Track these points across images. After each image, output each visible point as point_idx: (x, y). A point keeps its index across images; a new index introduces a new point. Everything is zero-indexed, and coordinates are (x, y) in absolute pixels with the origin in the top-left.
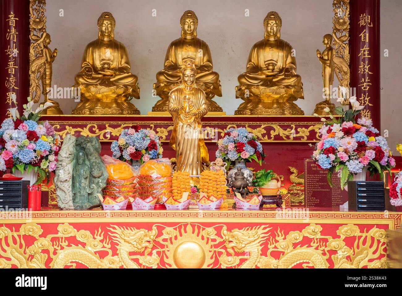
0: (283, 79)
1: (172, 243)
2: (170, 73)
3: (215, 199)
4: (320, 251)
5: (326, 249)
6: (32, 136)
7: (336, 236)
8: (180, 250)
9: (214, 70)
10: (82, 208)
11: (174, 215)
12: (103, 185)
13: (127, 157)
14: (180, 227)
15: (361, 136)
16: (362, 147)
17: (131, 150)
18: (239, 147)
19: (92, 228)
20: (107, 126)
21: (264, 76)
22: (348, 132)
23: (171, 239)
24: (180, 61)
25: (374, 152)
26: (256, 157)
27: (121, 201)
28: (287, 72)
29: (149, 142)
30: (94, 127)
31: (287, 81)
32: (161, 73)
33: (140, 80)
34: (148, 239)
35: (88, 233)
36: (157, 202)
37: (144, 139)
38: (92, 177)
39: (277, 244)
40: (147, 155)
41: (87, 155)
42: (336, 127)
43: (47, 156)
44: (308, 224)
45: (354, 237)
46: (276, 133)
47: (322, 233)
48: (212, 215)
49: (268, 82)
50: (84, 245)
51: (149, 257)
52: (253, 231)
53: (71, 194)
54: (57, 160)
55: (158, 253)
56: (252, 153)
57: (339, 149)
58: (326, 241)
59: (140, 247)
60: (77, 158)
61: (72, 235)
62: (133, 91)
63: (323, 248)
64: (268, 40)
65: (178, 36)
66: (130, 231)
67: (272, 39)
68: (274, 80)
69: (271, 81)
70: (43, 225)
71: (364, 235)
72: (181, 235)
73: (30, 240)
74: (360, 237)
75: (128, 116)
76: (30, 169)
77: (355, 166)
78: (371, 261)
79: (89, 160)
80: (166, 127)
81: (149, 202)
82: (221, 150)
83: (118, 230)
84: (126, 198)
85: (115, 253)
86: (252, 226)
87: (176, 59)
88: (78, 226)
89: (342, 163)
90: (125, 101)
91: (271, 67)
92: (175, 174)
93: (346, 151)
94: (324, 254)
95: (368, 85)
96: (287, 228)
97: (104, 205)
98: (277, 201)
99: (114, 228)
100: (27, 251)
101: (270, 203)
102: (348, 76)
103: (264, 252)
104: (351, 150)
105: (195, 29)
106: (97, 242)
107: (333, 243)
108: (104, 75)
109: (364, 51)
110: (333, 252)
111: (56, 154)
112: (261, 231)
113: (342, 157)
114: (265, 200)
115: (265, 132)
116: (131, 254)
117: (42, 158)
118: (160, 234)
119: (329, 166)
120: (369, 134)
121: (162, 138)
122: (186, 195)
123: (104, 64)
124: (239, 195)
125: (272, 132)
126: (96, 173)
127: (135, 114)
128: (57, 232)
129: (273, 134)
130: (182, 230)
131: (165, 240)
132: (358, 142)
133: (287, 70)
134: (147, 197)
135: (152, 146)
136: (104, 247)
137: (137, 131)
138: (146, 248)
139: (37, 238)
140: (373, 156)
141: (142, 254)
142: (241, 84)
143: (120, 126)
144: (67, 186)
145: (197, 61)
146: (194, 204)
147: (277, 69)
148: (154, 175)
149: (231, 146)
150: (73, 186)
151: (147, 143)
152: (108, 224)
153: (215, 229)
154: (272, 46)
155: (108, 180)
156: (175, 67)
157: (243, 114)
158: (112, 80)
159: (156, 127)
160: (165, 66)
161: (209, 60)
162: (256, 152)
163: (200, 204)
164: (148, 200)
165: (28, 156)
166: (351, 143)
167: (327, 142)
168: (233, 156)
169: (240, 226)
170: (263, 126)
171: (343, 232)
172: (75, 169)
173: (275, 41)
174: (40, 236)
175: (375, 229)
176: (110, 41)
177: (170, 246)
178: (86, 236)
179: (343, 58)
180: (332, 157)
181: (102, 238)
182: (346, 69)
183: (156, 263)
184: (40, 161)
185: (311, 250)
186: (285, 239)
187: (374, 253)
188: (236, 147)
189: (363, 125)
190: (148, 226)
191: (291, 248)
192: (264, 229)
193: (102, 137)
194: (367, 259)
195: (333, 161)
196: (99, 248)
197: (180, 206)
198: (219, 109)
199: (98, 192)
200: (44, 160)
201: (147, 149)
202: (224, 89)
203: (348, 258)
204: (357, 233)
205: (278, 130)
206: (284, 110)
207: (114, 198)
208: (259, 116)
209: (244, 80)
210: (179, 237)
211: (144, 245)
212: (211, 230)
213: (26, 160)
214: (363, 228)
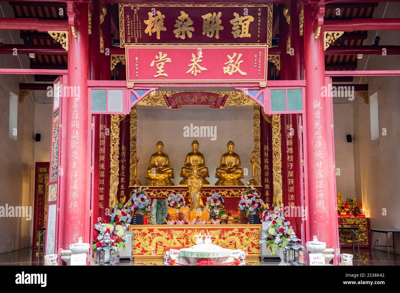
0: (235, 170)
1: (190, 235)
2: (187, 167)
3: (204, 221)
4: (238, 237)
5: (240, 237)
6: (143, 200)
7: (243, 232)
8: (193, 237)
9: (206, 166)
10: (159, 224)
11: (191, 226)
12: (166, 216)
13: (172, 205)
14: (193, 230)
15: (253, 199)
16: (254, 203)
17: (173, 202)
18: (215, 201)
19: (164, 230)
20: (161, 190)
21: (227, 169)
22: (250, 197)
23: (190, 234)
24: (192, 163)
25: (258, 204)
26: (221, 205)
27: (173, 221)
28: (236, 167)
29: (180, 199)
30: (156, 191)
31: (236, 171)
32: (183, 168)
33: (174, 170)
34: (183, 234)
35: (163, 232)
36: (185, 222)
37: (178, 198)
38: (163, 214)
39: (224, 235)
40: (179, 204)
41: (161, 206)
42: (246, 196)
43: (148, 206)
44: (234, 229)
45: (249, 233)
46: (232, 193)
47: (239, 231)
48: (203, 226)
49: (229, 172)
50: (162, 236)
51: (183, 240)
52: (217, 231)
53: (156, 219)
54: (151, 208)
55: (186, 238)
56: (220, 203)
57: (246, 203)
58: (240, 234)
59: (180, 236)
60: (158, 207)
61: (158, 232)
62: (171, 175)
63: (239, 236)
64: (229, 153)
65: (190, 151)
66: (177, 231)
67: (231, 153)
68: (231, 170)
69: (230, 171)
70: (149, 229)
71: (252, 232)
72: (193, 232)
73: (145, 234)
74: (250, 232)
75: (170, 186)
76: (142, 211)
77: (251, 209)
78: (254, 240)
79: (162, 208)
80: (186, 191)
81: (182, 222)
82: (208, 202)
83: (173, 231)
84: (174, 221)
85: (172, 238)
86: (216, 229)
87: (190, 161)
88: (160, 230)
89: (247, 208)
90: (168, 179)
91: (230, 165)
92: (191, 212)
93: (248, 204)
94: (239, 238)
95: (268, 174)
96: (227, 230)
97: (167, 223)
98: (226, 221)
99: (172, 230)
100: (144, 238)
101: (223, 222)
102: (260, 170)
103: (220, 238)
104: (250, 204)
105: (198, 148)
106: (166, 235)
107: (242, 235)
108: (159, 169)
109: (266, 160)
110: (242, 237)
111: (151, 205)
112: (219, 231)
113: (247, 206)
114: (222, 221)
115: (227, 193)
116: (177, 239)
117: (146, 207)
118: (186, 232)
119: (243, 209)
120: (256, 198)
121: (184, 196)
122: (195, 219)
123: (159, 164)
124: (213, 219)
125: (230, 193)
126: (164, 212)
127: (172, 186)
128: (153, 232)
129: (230, 194)
130: (194, 231)
131: (188, 234)
132: (253, 201)
133: (237, 166)
134: (181, 220)
135: (181, 200)
136: (168, 236)
137: (175, 195)
138: (182, 237)
139: (147, 233)
140: (257, 206)
141: (181, 239)
142: (218, 172)
143: (166, 191)
144: (154, 217)
145: (199, 163)
146: (198, 223)
147: (233, 165)
148: (184, 213)
149: (212, 200)
150: (156, 216)
151: (179, 199)
152: (170, 229)
153: (205, 230)
154: (230, 155)
155: (168, 214)
156: (189, 165)
157: (218, 185)
158: (162, 171)
159: (182, 191)
160: (185, 164)
161: (204, 162)
162: (222, 203)
163: (200, 222)
164: (182, 221)
165: (142, 207)
166: (250, 201)
167: (243, 201)
168: (213, 204)
169: (212, 229)
170: (226, 191)
171: (245, 231)
172: (157, 211)
173: (232, 153)
174: (148, 233)
175: (255, 230)
176: (161, 153)
177: (190, 236)
178: (162, 233)
179: (258, 163)
180: (244, 206)
181: (168, 233)
182: (259, 167)
183: (185, 241)
184: (145, 208)
185: (235, 237)
186: (227, 233)
187: (255, 237)
188: (214, 201)
189: (255, 195)
190: (183, 230)
191: (229, 236)
192: (220, 230)
193: (159, 196)
194: (252, 240)
195: (244, 208)
196: (167, 237)
197: (193, 223)
198: (208, 183)
199: (165, 219)
200: (146, 208)
201: (179, 202)
202: (210, 174)
203: (247, 239)
204: (250, 231)
205: (232, 192)
206: (235, 184)
207: (171, 220)
208: (225, 186)
209: (218, 171)
210: (193, 233)
211: (181, 236)
212: (203, 231)
213: (141, 208)
214: (252, 229)
